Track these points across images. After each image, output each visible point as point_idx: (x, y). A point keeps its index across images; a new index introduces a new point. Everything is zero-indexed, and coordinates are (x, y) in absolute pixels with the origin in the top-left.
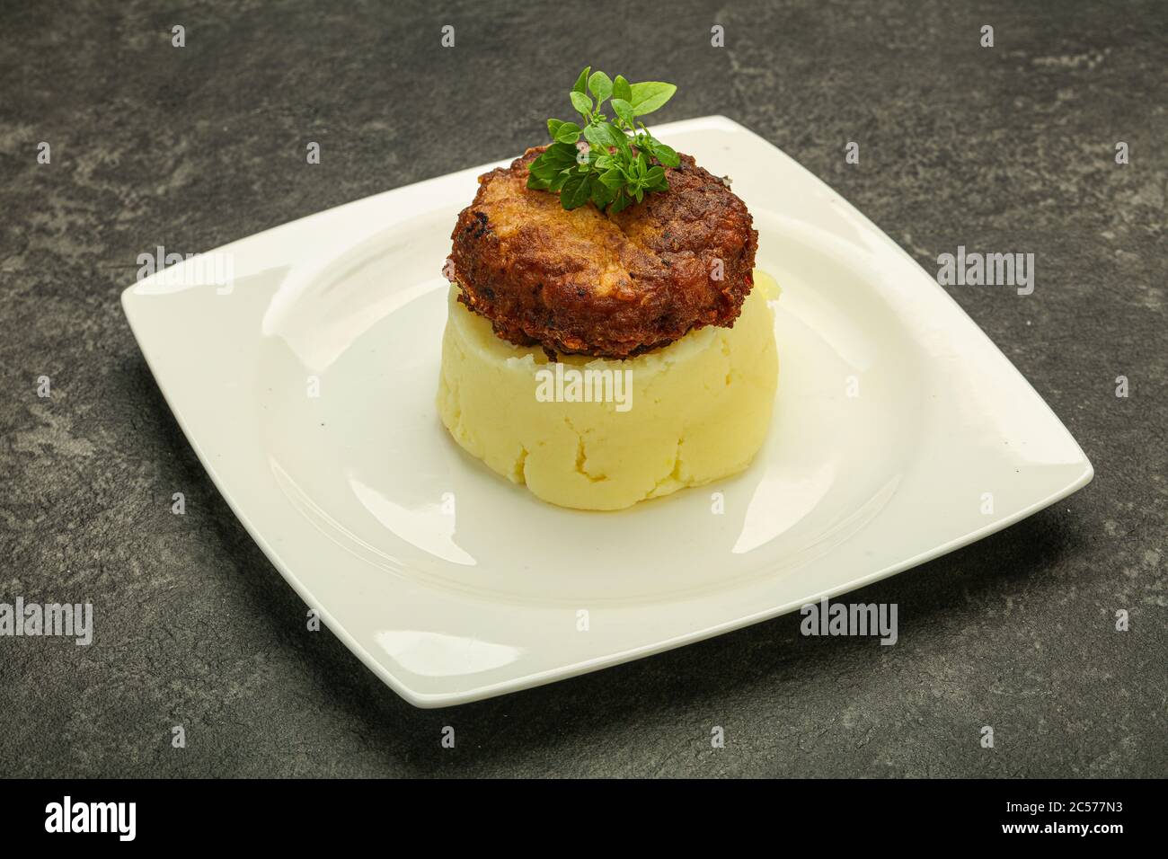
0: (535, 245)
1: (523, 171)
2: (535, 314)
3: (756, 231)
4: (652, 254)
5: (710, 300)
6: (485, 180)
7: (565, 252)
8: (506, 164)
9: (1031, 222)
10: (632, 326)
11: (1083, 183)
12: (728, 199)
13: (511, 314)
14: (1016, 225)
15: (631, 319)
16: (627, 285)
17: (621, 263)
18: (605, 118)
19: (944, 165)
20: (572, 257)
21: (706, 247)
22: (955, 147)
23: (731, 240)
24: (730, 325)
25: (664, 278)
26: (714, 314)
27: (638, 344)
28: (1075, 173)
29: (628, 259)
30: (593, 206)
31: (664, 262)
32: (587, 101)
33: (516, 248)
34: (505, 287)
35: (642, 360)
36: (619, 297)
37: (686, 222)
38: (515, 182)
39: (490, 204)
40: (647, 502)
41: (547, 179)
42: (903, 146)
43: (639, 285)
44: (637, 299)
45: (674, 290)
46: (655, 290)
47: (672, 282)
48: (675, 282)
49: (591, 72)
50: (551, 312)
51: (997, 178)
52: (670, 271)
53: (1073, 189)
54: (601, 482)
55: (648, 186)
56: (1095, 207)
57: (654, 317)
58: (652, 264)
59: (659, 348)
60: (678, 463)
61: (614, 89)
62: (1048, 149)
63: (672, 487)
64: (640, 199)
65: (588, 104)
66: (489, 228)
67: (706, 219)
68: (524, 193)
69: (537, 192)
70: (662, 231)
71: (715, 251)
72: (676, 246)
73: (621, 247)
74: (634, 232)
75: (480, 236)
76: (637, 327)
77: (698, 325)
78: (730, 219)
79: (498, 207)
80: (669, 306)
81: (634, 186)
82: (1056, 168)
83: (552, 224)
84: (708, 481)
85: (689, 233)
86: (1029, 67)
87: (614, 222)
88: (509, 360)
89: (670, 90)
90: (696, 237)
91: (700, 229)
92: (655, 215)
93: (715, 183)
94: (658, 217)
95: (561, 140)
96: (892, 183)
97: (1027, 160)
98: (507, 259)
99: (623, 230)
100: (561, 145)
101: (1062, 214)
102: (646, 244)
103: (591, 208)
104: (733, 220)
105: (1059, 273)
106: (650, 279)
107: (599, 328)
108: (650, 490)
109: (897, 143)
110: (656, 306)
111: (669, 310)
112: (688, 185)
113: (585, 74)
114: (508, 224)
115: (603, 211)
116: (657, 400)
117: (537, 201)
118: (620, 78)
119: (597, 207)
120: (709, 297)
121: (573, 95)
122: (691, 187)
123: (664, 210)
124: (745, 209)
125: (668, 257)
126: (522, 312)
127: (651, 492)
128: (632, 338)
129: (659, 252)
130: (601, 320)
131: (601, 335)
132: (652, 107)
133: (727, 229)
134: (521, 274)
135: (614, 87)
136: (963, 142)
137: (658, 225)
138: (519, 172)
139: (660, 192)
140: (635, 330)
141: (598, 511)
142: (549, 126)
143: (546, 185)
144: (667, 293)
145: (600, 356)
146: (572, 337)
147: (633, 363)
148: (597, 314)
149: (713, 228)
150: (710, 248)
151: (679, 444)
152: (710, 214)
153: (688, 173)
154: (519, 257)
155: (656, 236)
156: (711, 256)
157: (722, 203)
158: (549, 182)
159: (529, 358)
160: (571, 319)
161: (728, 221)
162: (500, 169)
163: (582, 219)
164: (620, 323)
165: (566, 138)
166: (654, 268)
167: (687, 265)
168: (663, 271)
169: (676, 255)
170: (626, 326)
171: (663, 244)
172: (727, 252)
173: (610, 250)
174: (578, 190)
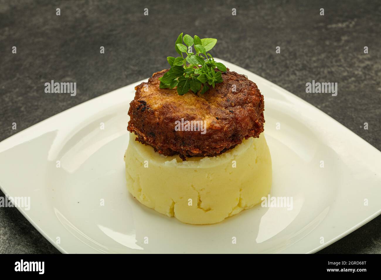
0: (171, 111)
1: (155, 82)
2: (175, 141)
3: (263, 95)
4: (223, 109)
5: (251, 126)
6: (138, 88)
7: (185, 112)
8: (146, 81)
9: (348, 87)
10: (221, 140)
11: (363, 71)
12: (249, 83)
13: (164, 142)
14: (342, 89)
15: (221, 137)
16: (216, 123)
17: (211, 114)
18: (193, 54)
19: (305, 69)
20: (189, 114)
21: (245, 103)
22: (308, 62)
23: (255, 100)
24: (258, 137)
25: (232, 118)
26: (253, 132)
27: (224, 148)
28: (359, 67)
29: (214, 112)
30: (191, 92)
31: (230, 111)
32: (184, 47)
33: (162, 113)
34: (160, 131)
35: (224, 156)
36: (214, 128)
37: (234, 94)
38: (153, 87)
39: (145, 97)
40: (229, 218)
41: (168, 83)
42: (286, 64)
43: (222, 123)
44: (222, 128)
45: (237, 123)
46: (229, 123)
47: (235, 119)
48: (237, 119)
49: (184, 35)
50: (183, 138)
51: (329, 72)
52: (234, 115)
53: (360, 73)
54: (209, 212)
55: (217, 80)
56: (371, 78)
57: (230, 135)
58: (224, 113)
59: (230, 150)
60: (240, 199)
61: (194, 41)
62: (345, 59)
63: (239, 210)
64: (214, 86)
65: (185, 49)
66: (148, 107)
67: (243, 92)
68: (158, 91)
69: (165, 90)
70: (225, 99)
71: (249, 105)
72: (233, 104)
73: (209, 108)
74: (212, 101)
75: (144, 110)
76: (223, 140)
77: (247, 137)
78: (252, 91)
79: (149, 98)
80: (236, 130)
81: (211, 81)
82: (351, 65)
83: (175, 101)
84: (252, 206)
85: (237, 98)
86: (327, 29)
87: (203, 98)
88: (165, 162)
89: (214, 41)
90: (241, 100)
91: (241, 96)
92: (220, 92)
93: (242, 77)
94: (222, 93)
95: (176, 65)
96: (287, 79)
97: (338, 64)
98: (159, 118)
99: (207, 100)
100: (176, 66)
101: (359, 83)
102: (219, 105)
103: (191, 93)
104: (254, 91)
105: (366, 106)
106: (226, 119)
107: (207, 143)
108: (230, 212)
109: (284, 63)
110: (231, 130)
111: (236, 132)
112: (230, 79)
113: (181, 36)
114: (156, 104)
115: (196, 94)
116: (230, 172)
117: (166, 93)
118: (196, 36)
119: (193, 92)
120: (251, 125)
121: (178, 45)
122: (232, 80)
123: (223, 90)
124: (256, 87)
125: (231, 109)
126: (169, 140)
127: (231, 213)
128: (222, 145)
129: (226, 108)
130: (207, 139)
131: (207, 146)
132: (209, 49)
133: (252, 95)
134: (167, 124)
135: (194, 40)
136: (310, 60)
137: (223, 96)
138: (153, 83)
139: (219, 83)
140: (223, 142)
141: (209, 224)
142: (168, 60)
143: (168, 86)
144: (234, 124)
145: (206, 156)
146: (194, 149)
147: (220, 157)
148: (205, 137)
149: (247, 95)
150: (247, 104)
151: (240, 191)
152: (244, 90)
153: (229, 75)
154: (165, 117)
155: (223, 101)
156: (249, 107)
157: (247, 85)
158: (169, 85)
159: (174, 160)
160: (193, 140)
161: (252, 92)
162: (144, 83)
163: (188, 98)
164: (216, 139)
165: (178, 64)
166: (226, 114)
167: (240, 112)
168: (231, 115)
169: (234, 108)
170: (219, 140)
171: (227, 104)
172: (254, 105)
173: (204, 109)
174: (184, 86)
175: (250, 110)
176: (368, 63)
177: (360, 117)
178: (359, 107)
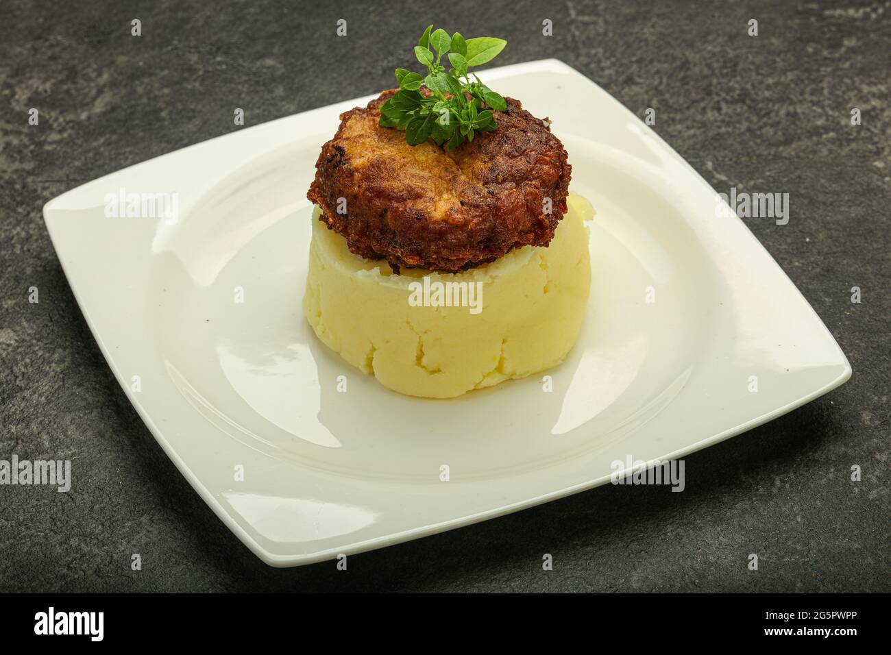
0: (382, 175)
1: (377, 111)
2: (381, 234)
3: (570, 166)
4: (480, 185)
5: (528, 224)
6: (346, 117)
7: (407, 182)
8: (363, 103)
9: (815, 152)
10: (461, 246)
12: (546, 138)
13: (362, 233)
14: (801, 154)
15: (460, 240)
16: (457, 212)
17: (453, 192)
18: (443, 69)
19: (743, 102)
20: (413, 186)
21: (526, 178)
22: (754, 87)
23: (548, 174)
24: (546, 245)
25: (488, 206)
26: (531, 236)
29: (460, 188)
30: (432, 142)
32: (429, 54)
33: (367, 178)
34: (358, 211)
35: (471, 274)
36: (450, 221)
37: (510, 158)
38: (369, 121)
39: (348, 139)
40: (476, 392)
41: (396, 118)
43: (468, 211)
44: (466, 223)
45: (496, 216)
46: (480, 216)
47: (495, 209)
48: (498, 209)
49: (434, 30)
50: (395, 232)
52: (494, 200)
54: (436, 375)
55: (478, 127)
56: (869, 139)
57: (480, 239)
61: (452, 45)
62: (833, 88)
63: (496, 379)
64: (471, 138)
65: (429, 57)
66: (346, 160)
67: (527, 155)
68: (376, 129)
69: (387, 130)
70: (490, 165)
71: (534, 182)
72: (500, 178)
73: (454, 179)
74: (466, 166)
76: (465, 247)
77: (518, 245)
78: (546, 156)
79: (354, 142)
80: (493, 229)
81: (466, 127)
82: (839, 105)
83: (397, 158)
84: (527, 375)
85: (512, 167)
86: (821, 17)
87: (450, 157)
88: (359, 272)
89: (503, 43)
90: (518, 171)
91: (521, 164)
92: (484, 151)
93: (537, 124)
94: (486, 154)
95: (406, 88)
97: (814, 98)
98: (359, 187)
99: (457, 163)
100: (405, 91)
101: (841, 146)
102: (476, 176)
103: (431, 144)
104: (549, 156)
105: (836, 197)
106: (477, 206)
107: (433, 248)
108: (478, 381)
109: (705, 83)
110: (481, 230)
111: (493, 233)
112: (513, 126)
113: (428, 31)
114: (361, 157)
115: (441, 148)
117: (386, 137)
118: (457, 35)
119: (436, 143)
120: (527, 222)
121: (417, 49)
122: (516, 127)
123: (492, 147)
124: (561, 146)
125: (494, 188)
126: (371, 232)
127: (479, 383)
128: (461, 256)
129: (486, 183)
130: (435, 240)
131: (435, 253)
132: (485, 59)
133: (544, 164)
134: (370, 200)
135: (452, 42)
136: (761, 82)
137: (486, 160)
138: (374, 112)
139: (489, 132)
141: (435, 399)
142: (397, 75)
143: (395, 123)
144: (491, 218)
145: (435, 270)
146: (411, 255)
147: (463, 276)
148: (431, 235)
149: (532, 163)
150: (531, 180)
151: (503, 343)
152: (531, 151)
153: (514, 115)
154: (369, 186)
155: (484, 169)
156: (530, 187)
157: (541, 142)
158: (397, 121)
159: (376, 271)
160: (410, 239)
161: (545, 158)
162: (358, 109)
163: (423, 153)
164: (451, 243)
165: (410, 86)
166: (481, 197)
167: (509, 195)
168: (488, 200)
169: (500, 186)
170: (456, 246)
171: (490, 176)
172: (544, 183)
173: (445, 180)
174: (421, 129)
175: (531, 193)
176: (875, 103)
177: (814, 219)
178: (821, 198)
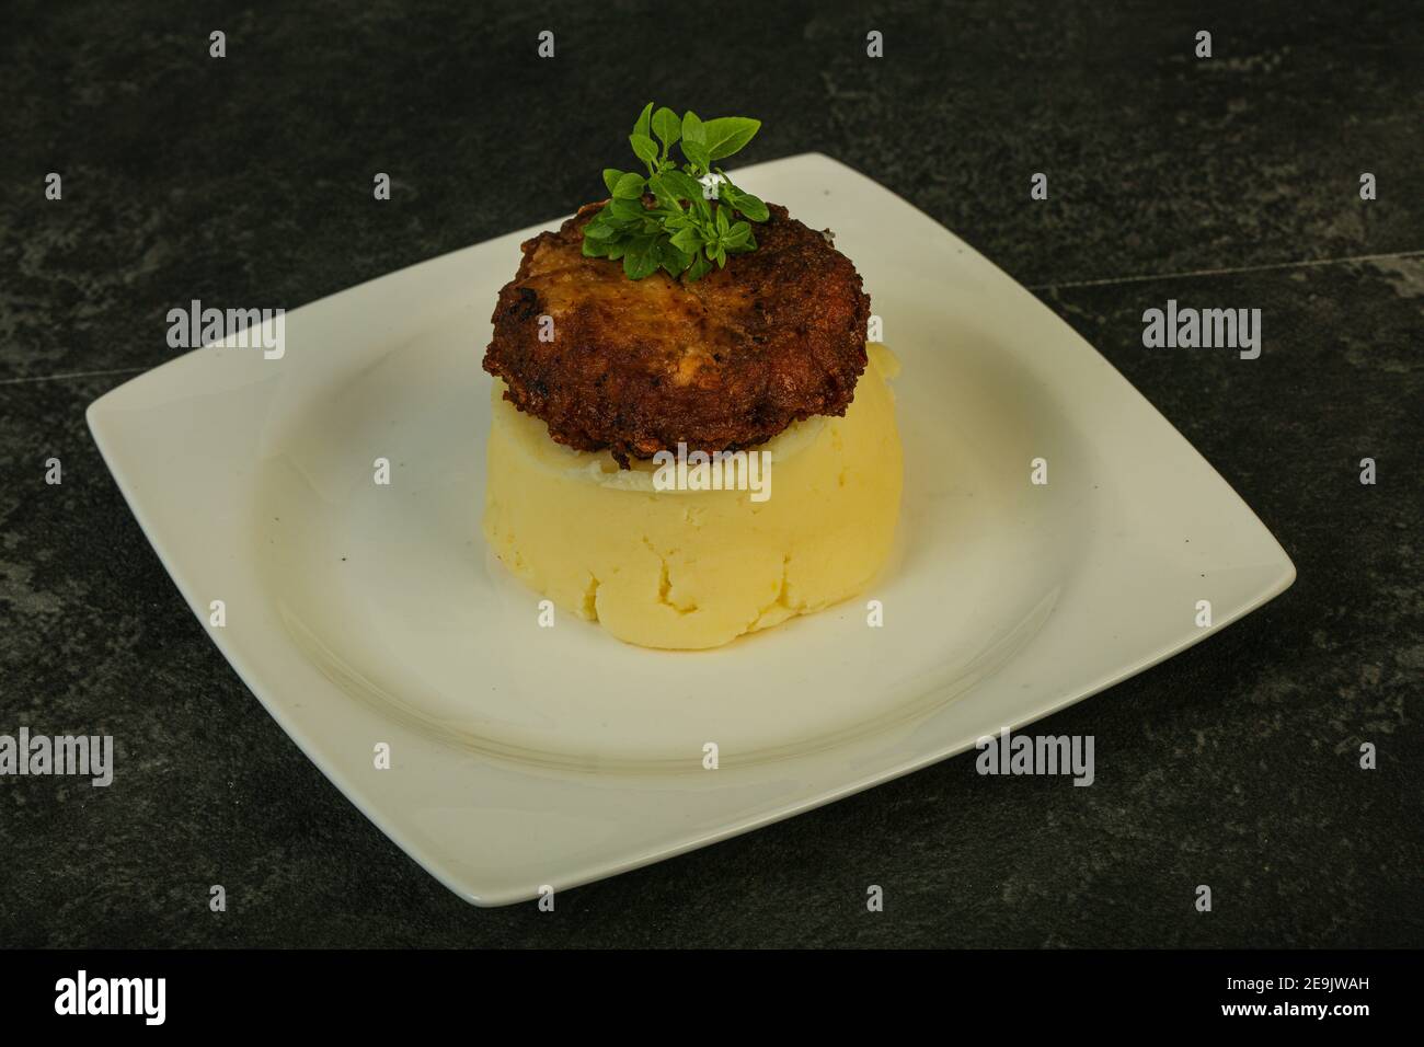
5: (815, 383)
11: (1265, 215)
13: (571, 412)
17: (703, 343)
20: (643, 339)
24: (842, 413)
26: (821, 401)
27: (730, 441)
28: (1255, 202)
30: (665, 275)
31: (756, 340)
34: (561, 379)
40: (749, 635)
51: (1160, 213)
53: (1253, 222)
57: (747, 408)
58: (741, 343)
59: (755, 445)
60: (785, 587)
63: (779, 615)
64: (722, 264)
75: (528, 317)
81: (714, 247)
82: (1231, 197)
84: (822, 608)
86: (1192, 75)
88: (569, 469)
107: (680, 425)
108: (752, 620)
116: (756, 509)
127: (754, 623)
130: (682, 415)
131: (683, 432)
140: (724, 425)
146: (646, 437)
148: (675, 408)
151: (785, 563)
159: (595, 466)
160: (643, 416)
164: (706, 417)
170: (713, 421)
